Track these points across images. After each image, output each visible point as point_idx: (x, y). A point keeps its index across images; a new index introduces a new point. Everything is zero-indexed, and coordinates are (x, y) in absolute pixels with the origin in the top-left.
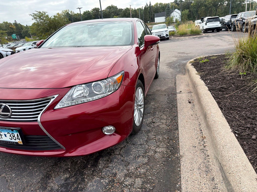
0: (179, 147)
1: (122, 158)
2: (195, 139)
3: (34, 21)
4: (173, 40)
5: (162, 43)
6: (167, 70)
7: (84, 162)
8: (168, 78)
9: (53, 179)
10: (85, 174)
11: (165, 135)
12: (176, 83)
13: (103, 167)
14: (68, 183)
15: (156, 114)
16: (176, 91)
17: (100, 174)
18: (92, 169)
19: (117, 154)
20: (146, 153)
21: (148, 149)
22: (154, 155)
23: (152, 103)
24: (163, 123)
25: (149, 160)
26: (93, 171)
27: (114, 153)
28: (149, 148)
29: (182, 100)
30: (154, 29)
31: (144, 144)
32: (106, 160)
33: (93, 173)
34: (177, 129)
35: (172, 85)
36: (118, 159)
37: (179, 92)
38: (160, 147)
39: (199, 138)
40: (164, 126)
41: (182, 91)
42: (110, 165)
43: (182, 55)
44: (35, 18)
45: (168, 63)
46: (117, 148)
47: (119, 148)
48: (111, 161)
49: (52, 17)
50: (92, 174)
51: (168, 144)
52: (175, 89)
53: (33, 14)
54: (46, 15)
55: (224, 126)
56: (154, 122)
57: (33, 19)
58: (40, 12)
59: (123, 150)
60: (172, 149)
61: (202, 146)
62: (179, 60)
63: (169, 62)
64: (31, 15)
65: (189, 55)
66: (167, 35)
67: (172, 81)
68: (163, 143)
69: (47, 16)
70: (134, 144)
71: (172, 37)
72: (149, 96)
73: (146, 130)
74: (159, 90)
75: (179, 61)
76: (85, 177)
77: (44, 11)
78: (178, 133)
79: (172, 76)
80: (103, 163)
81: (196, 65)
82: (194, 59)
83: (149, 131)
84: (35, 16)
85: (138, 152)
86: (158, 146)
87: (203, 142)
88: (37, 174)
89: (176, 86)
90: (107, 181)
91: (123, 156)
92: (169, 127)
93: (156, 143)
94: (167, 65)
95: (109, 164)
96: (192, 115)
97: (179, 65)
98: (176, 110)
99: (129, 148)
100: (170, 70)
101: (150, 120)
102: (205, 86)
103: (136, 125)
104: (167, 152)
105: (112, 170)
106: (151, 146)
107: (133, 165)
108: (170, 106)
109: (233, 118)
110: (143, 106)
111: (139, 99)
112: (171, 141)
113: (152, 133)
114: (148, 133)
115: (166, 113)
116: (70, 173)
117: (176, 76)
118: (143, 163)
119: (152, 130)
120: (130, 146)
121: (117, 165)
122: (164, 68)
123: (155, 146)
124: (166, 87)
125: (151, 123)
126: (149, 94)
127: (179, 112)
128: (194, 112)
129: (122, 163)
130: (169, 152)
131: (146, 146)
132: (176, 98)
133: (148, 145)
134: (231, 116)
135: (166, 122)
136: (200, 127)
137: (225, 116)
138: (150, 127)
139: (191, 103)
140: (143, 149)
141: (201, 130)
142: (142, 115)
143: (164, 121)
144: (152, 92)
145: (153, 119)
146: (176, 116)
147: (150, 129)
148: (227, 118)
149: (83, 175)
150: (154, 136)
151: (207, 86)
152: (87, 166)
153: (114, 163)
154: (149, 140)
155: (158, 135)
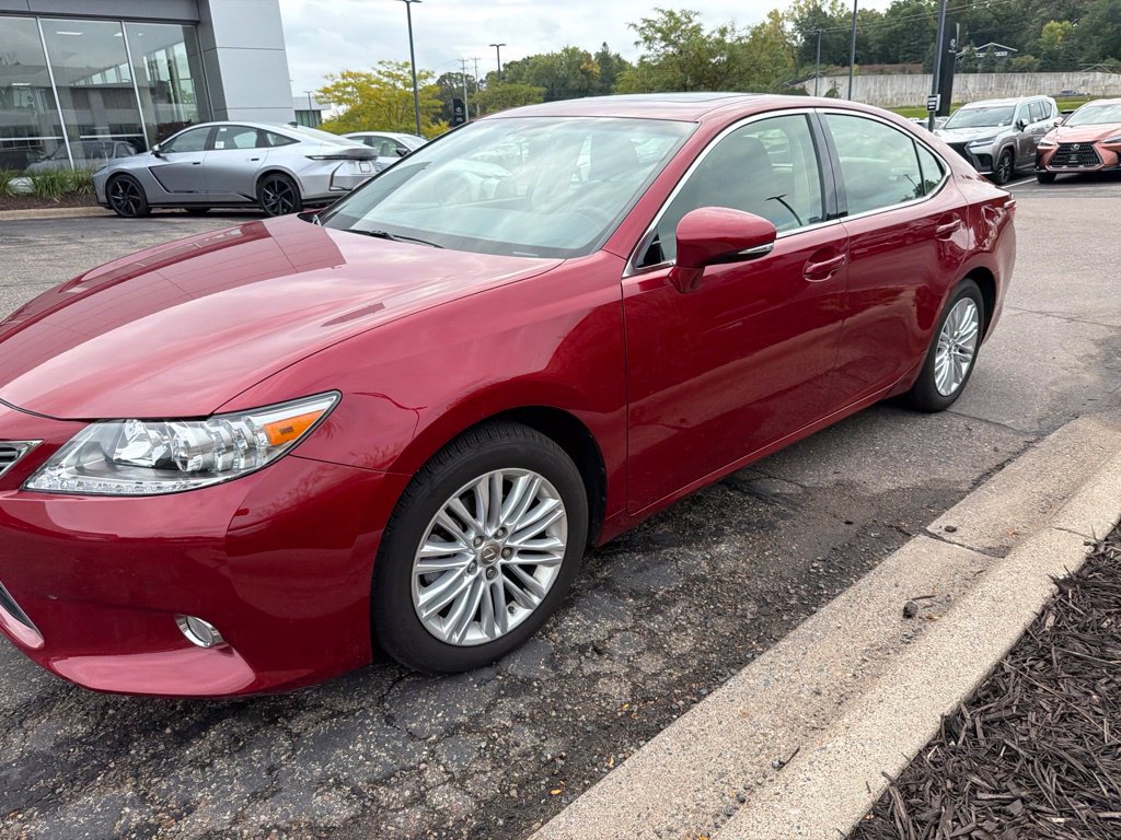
0: (534, 832)
1: (283, 758)
3: (642, 50)
6: (1065, 373)
7: (174, 707)
8: (1006, 423)
9: (40, 722)
10: (128, 753)
11: (562, 735)
12: (1003, 468)
13: (196, 759)
14: (52, 758)
15: (661, 612)
16: (936, 516)
17: (155, 780)
18: (162, 747)
19: (295, 731)
20: (384, 781)
21: (412, 768)
22: (397, 810)
23: (723, 547)
24: (634, 669)
25: (351, 821)
26: (153, 756)
27: (289, 719)
28: (423, 766)
29: (893, 581)
31: (425, 739)
32: (233, 735)
33: (145, 763)
34: (649, 734)
35: (954, 472)
36: (268, 755)
37: (936, 532)
38: (463, 788)
39: (673, 835)
41: (962, 531)
42: (219, 764)
44: (647, 39)
46: (322, 706)
47: (326, 709)
48: (244, 746)
49: (714, 32)
50: (138, 766)
51: (514, 793)
52: (946, 498)
53: (645, 21)
54: (690, 25)
56: (600, 653)
57: (637, 43)
58: (671, 14)
59: (323, 728)
60: (501, 822)
64: (635, 26)
67: (996, 450)
68: (500, 772)
69: (697, 30)
70: (390, 719)
72: (766, 502)
73: (521, 675)
74: (851, 485)
76: (112, 765)
77: (688, 8)
78: (625, 758)
79: (1039, 421)
80: (212, 744)
83: (521, 687)
84: (649, 32)
85: (361, 764)
86: (458, 781)
88: (34, 680)
89: (977, 483)
90: (136, 819)
91: (294, 750)
92: (631, 704)
93: (475, 755)
94: (1101, 343)
95: (223, 756)
96: (818, 693)
98: (790, 626)
99: (354, 729)
100: (1087, 376)
101: (599, 630)
102: (1086, 544)
103: (445, 638)
104: (460, 823)
105: (201, 786)
106: (438, 762)
107: (279, 809)
108: (796, 593)
109: (922, 823)
110: (559, 557)
111: (502, 521)
112: (543, 782)
113: (522, 701)
114: (505, 695)
115: (721, 622)
116: (98, 725)
117: (1069, 421)
118: (316, 821)
119: (540, 688)
120: (367, 721)
121: (237, 774)
122: (1063, 357)
123: (454, 769)
124: (911, 478)
125: (582, 649)
126: (775, 495)
127: (783, 643)
128: (850, 680)
129: (260, 777)
130: (465, 833)
131: (420, 753)
132: (880, 561)
133: (433, 752)
134: (936, 804)
135: (654, 674)
136: (765, 777)
137: (891, 789)
138: (555, 668)
139: (910, 620)
140: (393, 758)
141: (743, 801)
142: (540, 597)
143: (650, 664)
144: (802, 486)
145: (618, 630)
146: (741, 663)
147: (537, 679)
148: (882, 807)
149: (114, 754)
150: (509, 724)
151: (1102, 550)
152: (167, 726)
153: (237, 765)
154: (469, 730)
155: (534, 723)
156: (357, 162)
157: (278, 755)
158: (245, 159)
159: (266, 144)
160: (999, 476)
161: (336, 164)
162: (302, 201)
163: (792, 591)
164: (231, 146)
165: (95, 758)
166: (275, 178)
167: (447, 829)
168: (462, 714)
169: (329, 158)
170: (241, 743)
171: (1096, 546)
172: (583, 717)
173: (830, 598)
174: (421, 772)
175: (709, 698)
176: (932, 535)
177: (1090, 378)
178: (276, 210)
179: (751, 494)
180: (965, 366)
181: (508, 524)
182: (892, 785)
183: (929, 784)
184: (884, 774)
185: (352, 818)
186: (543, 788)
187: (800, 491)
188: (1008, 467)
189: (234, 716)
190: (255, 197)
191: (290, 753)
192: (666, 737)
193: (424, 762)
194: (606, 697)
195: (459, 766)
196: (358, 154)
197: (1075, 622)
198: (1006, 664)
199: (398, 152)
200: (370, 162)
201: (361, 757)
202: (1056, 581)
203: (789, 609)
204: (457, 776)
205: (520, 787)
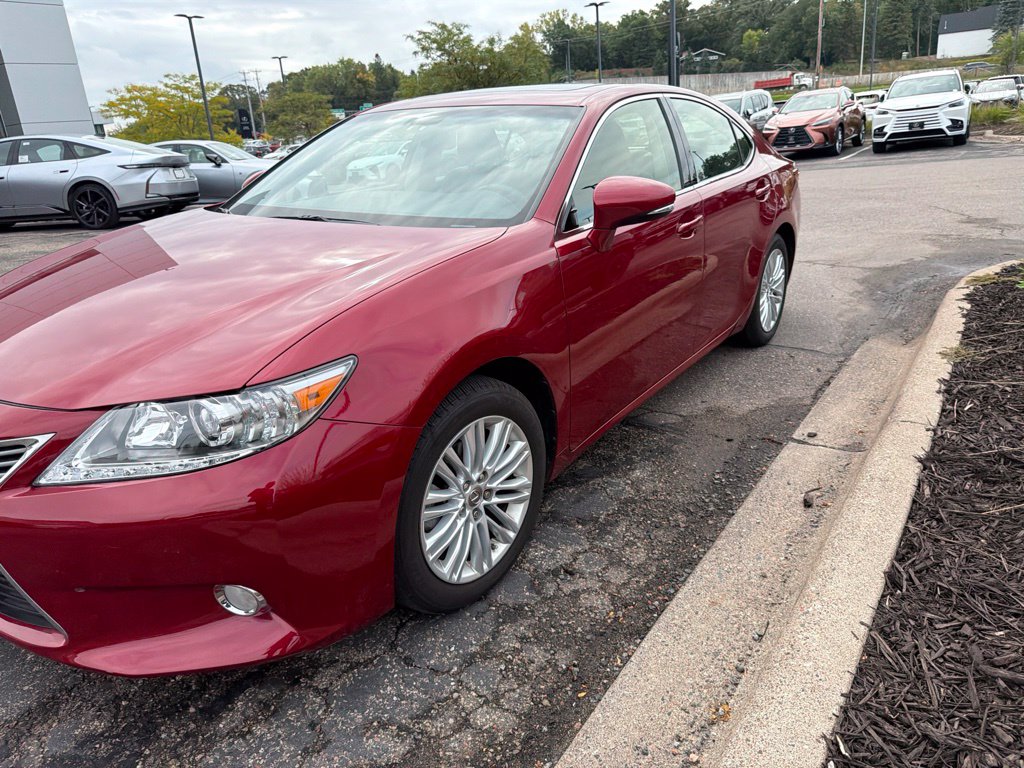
0: (578, 731)
1: (320, 713)
2: (676, 711)
3: (421, 59)
4: (982, 148)
5: (922, 162)
6: (845, 307)
7: (189, 687)
8: (818, 349)
9: (51, 727)
10: (158, 738)
11: (567, 647)
12: (830, 384)
13: (232, 730)
14: (80, 757)
15: (609, 533)
16: (796, 427)
17: (199, 757)
18: (193, 726)
19: (321, 687)
20: (426, 713)
21: (446, 699)
22: (448, 737)
23: (638, 473)
24: (605, 584)
25: (409, 755)
26: (187, 736)
27: (311, 678)
28: (455, 695)
29: (785, 481)
30: (899, 95)
31: (448, 672)
32: (261, 702)
33: (181, 744)
34: (641, 633)
35: (795, 391)
36: (304, 713)
37: (801, 438)
38: (500, 706)
39: (698, 709)
40: (600, 603)
41: (821, 436)
42: (258, 730)
43: (975, 235)
44: (424, 49)
45: (879, 269)
46: (338, 660)
47: (343, 662)
48: (275, 711)
49: (483, 42)
50: (175, 748)
51: (546, 702)
52: (797, 413)
53: (421, 33)
54: (462, 37)
55: (813, 690)
56: (571, 574)
57: (415, 53)
58: (443, 27)
59: (348, 679)
60: (545, 729)
61: (677, 758)
62: (940, 257)
63: (884, 264)
64: (412, 38)
65: (1011, 235)
66: (956, 124)
67: (819, 370)
68: (527, 687)
69: (468, 40)
70: (408, 661)
71: (989, 133)
72: (656, 431)
73: (510, 603)
74: (719, 411)
75: (938, 264)
76: (147, 752)
77: (458, 22)
78: (630, 657)
79: (841, 345)
80: (243, 713)
81: (986, 299)
82: (1008, 263)
83: (516, 613)
84: (425, 43)
85: (397, 704)
86: (494, 700)
87: (696, 740)
88: (26, 688)
89: (815, 398)
91: (328, 705)
92: (615, 612)
93: (499, 677)
94: (862, 282)
95: (259, 722)
96: (765, 577)
97: (918, 288)
98: (718, 529)
99: (378, 675)
100: (861, 307)
101: (563, 555)
102: (928, 430)
103: (447, 578)
104: (510, 736)
105: (249, 753)
106: (469, 689)
107: (336, 758)
108: (710, 501)
109: (906, 654)
110: (527, 493)
111: (484, 464)
112: (568, 689)
113: (521, 625)
114: (504, 622)
115: (661, 533)
116: (115, 717)
117: (863, 343)
118: (376, 762)
119: (532, 611)
120: (388, 666)
121: (280, 736)
122: (838, 295)
123: (485, 693)
124: (763, 399)
125: (555, 573)
126: (662, 425)
127: (719, 543)
128: (784, 562)
129: (305, 734)
130: (518, 744)
131: (449, 685)
132: (767, 467)
133: (460, 682)
134: (909, 638)
135: (624, 584)
136: (751, 649)
137: (872, 633)
138: (539, 593)
139: (810, 509)
140: (426, 693)
141: (742, 671)
142: (514, 532)
143: (617, 576)
144: (681, 416)
145: (580, 553)
146: (692, 564)
147: (527, 605)
148: (870, 648)
149: (146, 742)
150: (518, 645)
151: (939, 433)
152: (188, 706)
153: (278, 727)
154: (484, 658)
155: (539, 641)
156: (171, 170)
157: (314, 712)
158: (52, 171)
159: (75, 156)
160: (828, 390)
161: (151, 171)
162: (118, 209)
163: (707, 500)
164: (35, 159)
165: (125, 749)
166: (88, 189)
167: (500, 744)
168: (472, 645)
169: (142, 167)
170: (273, 707)
171: (934, 430)
172: (579, 629)
173: (741, 501)
174: (456, 701)
175: (679, 595)
176: (799, 442)
177: (865, 308)
178: (91, 221)
179: (643, 427)
180: (778, 306)
181: (488, 468)
182: (870, 630)
183: (898, 624)
184: (862, 623)
185: (408, 752)
186: (570, 693)
187: (681, 419)
188: (833, 383)
189: (254, 685)
190: (68, 209)
191: (324, 708)
192: (656, 632)
193: (455, 691)
194: (591, 609)
195: (489, 689)
196: (170, 162)
197: (945, 488)
198: (911, 526)
199: (208, 158)
200: (183, 169)
201: (395, 698)
202: (920, 460)
203: (711, 515)
204: (490, 698)
205: (550, 697)
